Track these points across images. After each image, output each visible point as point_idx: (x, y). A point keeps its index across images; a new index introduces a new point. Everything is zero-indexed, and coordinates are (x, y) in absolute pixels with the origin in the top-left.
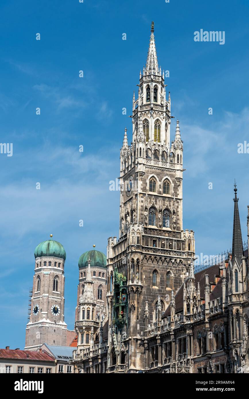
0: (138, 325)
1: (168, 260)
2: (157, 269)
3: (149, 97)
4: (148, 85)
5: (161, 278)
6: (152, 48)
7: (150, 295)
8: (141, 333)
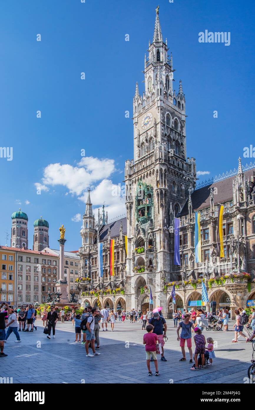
0: (165, 219)
1: (181, 176)
2: (175, 181)
3: (158, 59)
4: (158, 50)
5: (177, 188)
6: (157, 25)
7: (172, 199)
8: (167, 226)
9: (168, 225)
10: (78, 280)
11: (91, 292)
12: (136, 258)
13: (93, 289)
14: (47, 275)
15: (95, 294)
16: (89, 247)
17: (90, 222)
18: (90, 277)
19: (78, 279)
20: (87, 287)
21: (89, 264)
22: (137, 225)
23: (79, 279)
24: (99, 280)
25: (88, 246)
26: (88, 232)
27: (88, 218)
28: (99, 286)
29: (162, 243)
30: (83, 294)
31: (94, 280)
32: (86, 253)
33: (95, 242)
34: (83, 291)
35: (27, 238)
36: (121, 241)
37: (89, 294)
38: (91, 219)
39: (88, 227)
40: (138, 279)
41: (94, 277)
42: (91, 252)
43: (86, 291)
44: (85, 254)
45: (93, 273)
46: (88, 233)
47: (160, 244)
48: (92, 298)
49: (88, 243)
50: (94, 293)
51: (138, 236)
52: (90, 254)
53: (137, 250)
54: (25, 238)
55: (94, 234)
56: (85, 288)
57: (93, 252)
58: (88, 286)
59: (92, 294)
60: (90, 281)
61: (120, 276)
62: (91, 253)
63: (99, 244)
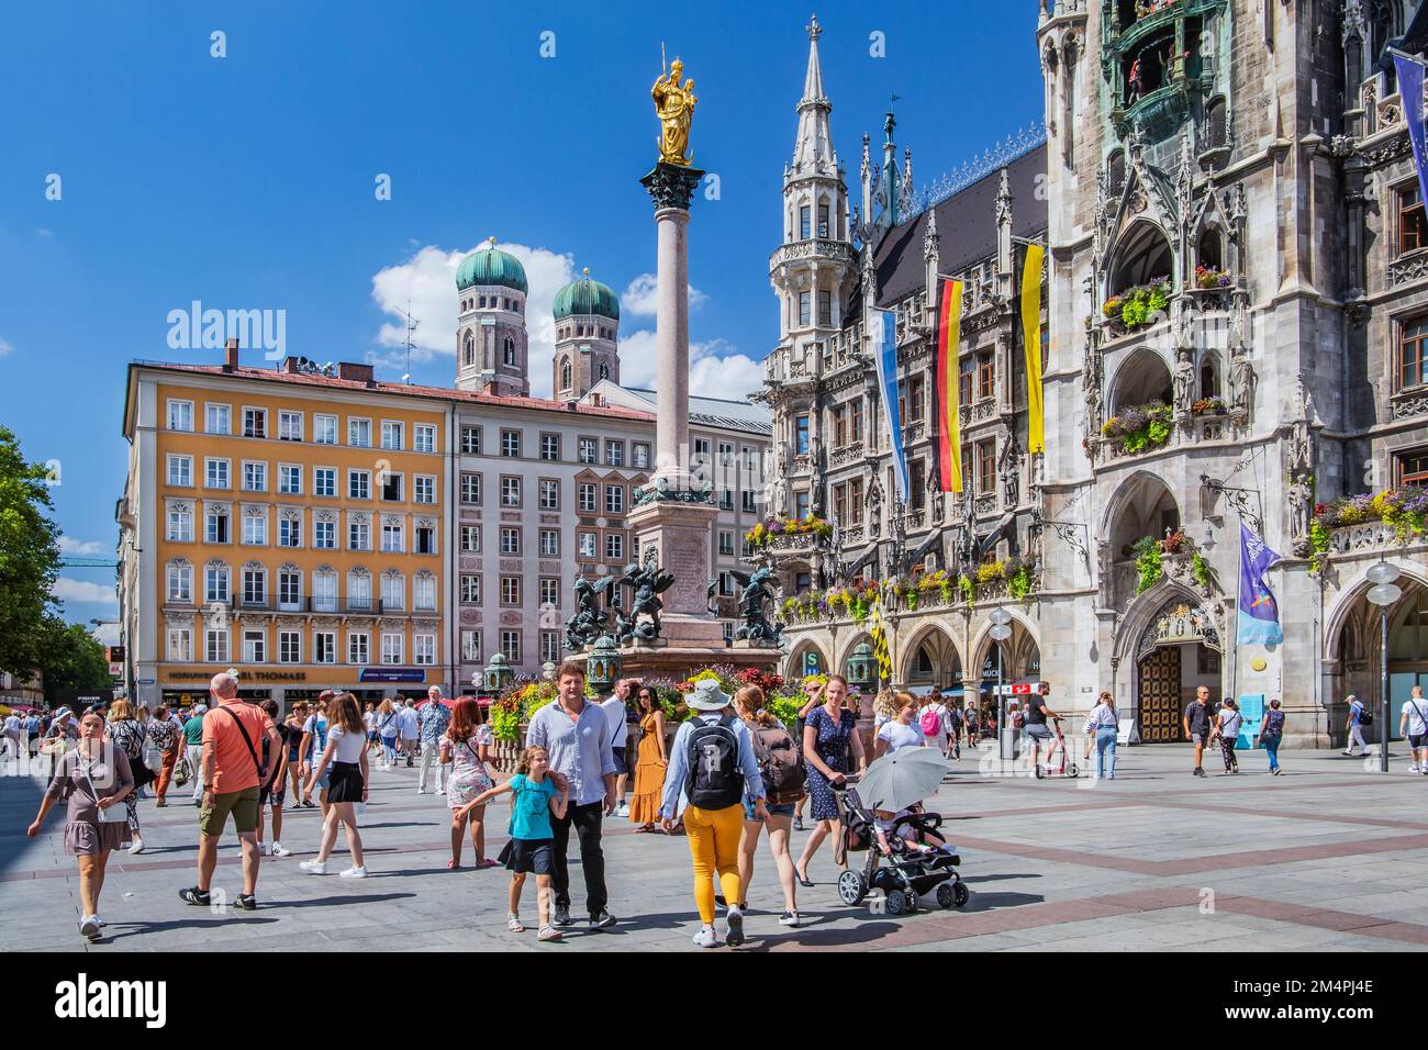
0: (1315, 83)
9: (1326, 121)
10: (763, 536)
11: (831, 594)
12: (1111, 364)
13: (840, 581)
14: (602, 522)
15: (854, 604)
16: (820, 346)
17: (823, 207)
18: (820, 513)
19: (759, 528)
20: (807, 574)
21: (818, 440)
22: (1116, 154)
23: (766, 527)
24: (876, 528)
25: (812, 338)
26: (816, 259)
27: (810, 186)
28: (876, 564)
29: (1292, 241)
30: (786, 611)
31: (850, 526)
32: (801, 380)
33: (853, 316)
34: (787, 594)
35: (523, 374)
36: (1003, 278)
37: (820, 607)
38: (825, 189)
39: (813, 236)
40: (1121, 491)
41: (849, 511)
42: (827, 374)
43: (804, 593)
44: (797, 387)
45: (839, 488)
46: (814, 266)
47: (1281, 247)
48: (834, 629)
49: (813, 325)
50: (847, 600)
51: (1128, 222)
52: (824, 382)
53: (1115, 312)
54: (515, 373)
55: (841, 271)
56: (799, 576)
57: (840, 370)
58: (813, 562)
59: (840, 606)
60: (823, 536)
61: (1000, 490)
62: (831, 379)
63: (874, 323)
